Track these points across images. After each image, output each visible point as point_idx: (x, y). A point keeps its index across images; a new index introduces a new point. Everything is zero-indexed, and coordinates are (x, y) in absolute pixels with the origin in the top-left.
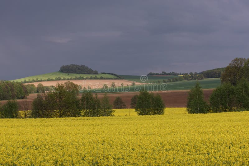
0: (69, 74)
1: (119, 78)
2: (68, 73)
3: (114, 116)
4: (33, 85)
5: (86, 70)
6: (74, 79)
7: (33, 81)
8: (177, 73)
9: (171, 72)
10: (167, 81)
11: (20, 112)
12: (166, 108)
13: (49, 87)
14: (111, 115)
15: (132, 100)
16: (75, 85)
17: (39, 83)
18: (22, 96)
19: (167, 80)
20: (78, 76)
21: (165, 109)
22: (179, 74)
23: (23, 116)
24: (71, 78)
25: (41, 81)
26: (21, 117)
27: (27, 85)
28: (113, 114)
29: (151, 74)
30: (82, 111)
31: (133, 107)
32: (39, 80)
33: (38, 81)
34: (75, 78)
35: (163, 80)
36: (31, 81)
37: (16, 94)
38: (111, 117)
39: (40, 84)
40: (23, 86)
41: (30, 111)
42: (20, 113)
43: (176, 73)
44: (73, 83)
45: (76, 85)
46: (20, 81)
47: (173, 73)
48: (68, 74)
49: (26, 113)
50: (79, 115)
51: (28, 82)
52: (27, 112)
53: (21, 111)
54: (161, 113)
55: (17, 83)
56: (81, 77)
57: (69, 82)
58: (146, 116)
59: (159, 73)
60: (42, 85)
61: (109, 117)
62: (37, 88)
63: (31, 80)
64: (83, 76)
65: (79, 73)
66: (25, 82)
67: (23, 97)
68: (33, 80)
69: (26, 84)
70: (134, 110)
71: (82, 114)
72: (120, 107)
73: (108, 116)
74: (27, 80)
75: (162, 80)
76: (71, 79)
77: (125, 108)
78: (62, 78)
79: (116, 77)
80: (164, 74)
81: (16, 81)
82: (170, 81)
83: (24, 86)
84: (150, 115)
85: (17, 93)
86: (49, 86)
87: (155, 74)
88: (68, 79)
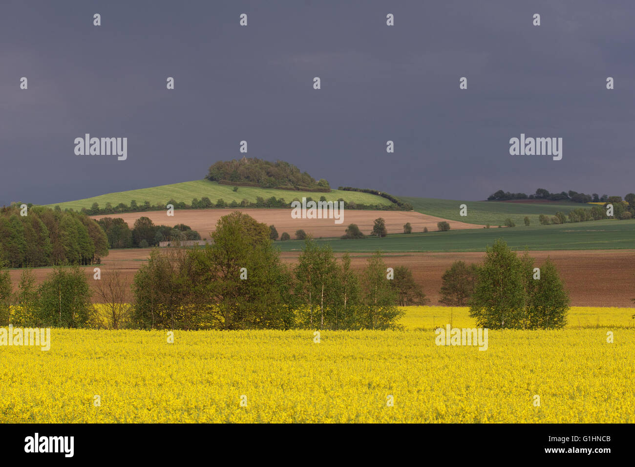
0: (235, 190)
1: (399, 204)
2: (232, 184)
3: (401, 328)
4: (120, 221)
5: (291, 177)
6: (252, 206)
7: (121, 209)
8: (586, 194)
9: (567, 192)
10: (552, 220)
11: (96, 307)
12: (572, 308)
13: (170, 229)
14: (393, 328)
15: (444, 277)
16: (258, 225)
17: (139, 215)
18: (86, 254)
19: (553, 216)
20: (266, 195)
21: (569, 312)
22: (590, 198)
23: (106, 321)
24: (243, 202)
25: (147, 208)
26: (100, 326)
27: (101, 223)
28: (397, 321)
29: (500, 196)
30: (295, 312)
31: (450, 300)
32: (138, 205)
33: (135, 209)
34: (255, 202)
35: (541, 216)
36: (114, 209)
37: (67, 249)
38: (397, 333)
39: (143, 218)
40: (87, 224)
41: (129, 306)
42: (96, 311)
43: (583, 195)
44: (251, 219)
45: (262, 224)
46: (78, 205)
47: (571, 193)
48: (233, 188)
49: (117, 312)
50: (288, 324)
51: (103, 212)
52: (121, 309)
53: (100, 305)
54: (556, 323)
55: (70, 212)
56: (274, 198)
57: (240, 214)
58: (508, 331)
59: (528, 195)
60: (150, 222)
61: (389, 331)
62: (134, 232)
63: (114, 206)
64: (281, 197)
65: (269, 187)
66: (95, 211)
67: (90, 260)
68: (122, 205)
69: (98, 218)
70: (466, 310)
71: (298, 321)
72: (405, 300)
73: (384, 327)
74: (102, 206)
75: (538, 216)
76: (243, 205)
77: (421, 303)
78: (214, 202)
79: (386, 202)
80: (541, 198)
81: (64, 206)
82: (563, 221)
83: (92, 224)
84: (520, 328)
85: (70, 245)
86: (173, 226)
87: (513, 195)
88: (234, 206)
